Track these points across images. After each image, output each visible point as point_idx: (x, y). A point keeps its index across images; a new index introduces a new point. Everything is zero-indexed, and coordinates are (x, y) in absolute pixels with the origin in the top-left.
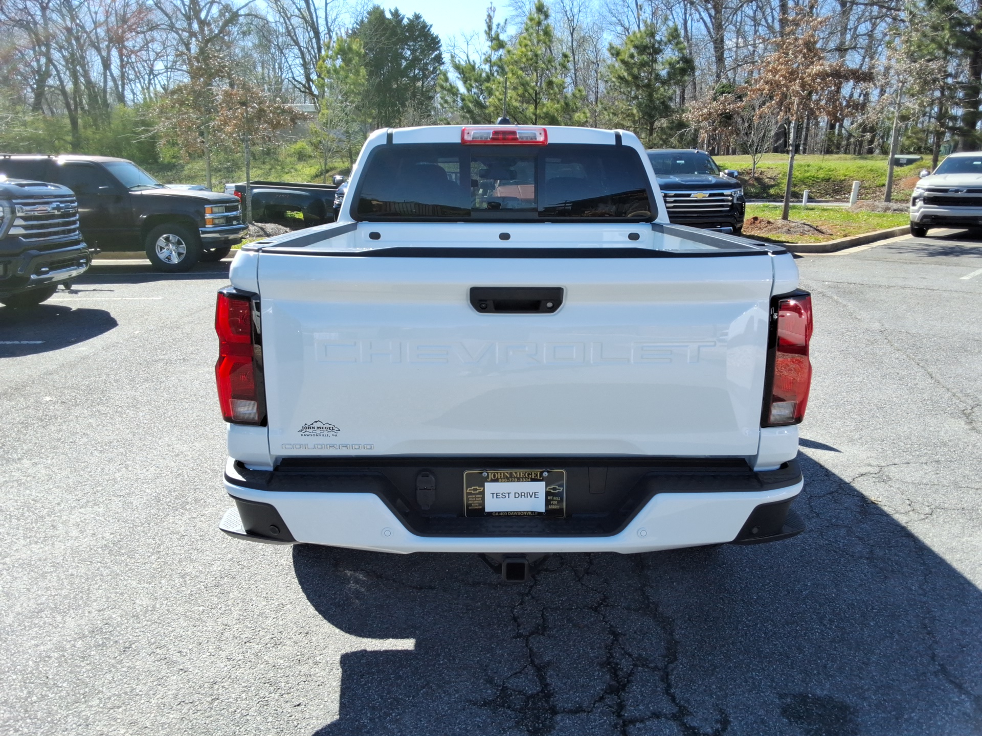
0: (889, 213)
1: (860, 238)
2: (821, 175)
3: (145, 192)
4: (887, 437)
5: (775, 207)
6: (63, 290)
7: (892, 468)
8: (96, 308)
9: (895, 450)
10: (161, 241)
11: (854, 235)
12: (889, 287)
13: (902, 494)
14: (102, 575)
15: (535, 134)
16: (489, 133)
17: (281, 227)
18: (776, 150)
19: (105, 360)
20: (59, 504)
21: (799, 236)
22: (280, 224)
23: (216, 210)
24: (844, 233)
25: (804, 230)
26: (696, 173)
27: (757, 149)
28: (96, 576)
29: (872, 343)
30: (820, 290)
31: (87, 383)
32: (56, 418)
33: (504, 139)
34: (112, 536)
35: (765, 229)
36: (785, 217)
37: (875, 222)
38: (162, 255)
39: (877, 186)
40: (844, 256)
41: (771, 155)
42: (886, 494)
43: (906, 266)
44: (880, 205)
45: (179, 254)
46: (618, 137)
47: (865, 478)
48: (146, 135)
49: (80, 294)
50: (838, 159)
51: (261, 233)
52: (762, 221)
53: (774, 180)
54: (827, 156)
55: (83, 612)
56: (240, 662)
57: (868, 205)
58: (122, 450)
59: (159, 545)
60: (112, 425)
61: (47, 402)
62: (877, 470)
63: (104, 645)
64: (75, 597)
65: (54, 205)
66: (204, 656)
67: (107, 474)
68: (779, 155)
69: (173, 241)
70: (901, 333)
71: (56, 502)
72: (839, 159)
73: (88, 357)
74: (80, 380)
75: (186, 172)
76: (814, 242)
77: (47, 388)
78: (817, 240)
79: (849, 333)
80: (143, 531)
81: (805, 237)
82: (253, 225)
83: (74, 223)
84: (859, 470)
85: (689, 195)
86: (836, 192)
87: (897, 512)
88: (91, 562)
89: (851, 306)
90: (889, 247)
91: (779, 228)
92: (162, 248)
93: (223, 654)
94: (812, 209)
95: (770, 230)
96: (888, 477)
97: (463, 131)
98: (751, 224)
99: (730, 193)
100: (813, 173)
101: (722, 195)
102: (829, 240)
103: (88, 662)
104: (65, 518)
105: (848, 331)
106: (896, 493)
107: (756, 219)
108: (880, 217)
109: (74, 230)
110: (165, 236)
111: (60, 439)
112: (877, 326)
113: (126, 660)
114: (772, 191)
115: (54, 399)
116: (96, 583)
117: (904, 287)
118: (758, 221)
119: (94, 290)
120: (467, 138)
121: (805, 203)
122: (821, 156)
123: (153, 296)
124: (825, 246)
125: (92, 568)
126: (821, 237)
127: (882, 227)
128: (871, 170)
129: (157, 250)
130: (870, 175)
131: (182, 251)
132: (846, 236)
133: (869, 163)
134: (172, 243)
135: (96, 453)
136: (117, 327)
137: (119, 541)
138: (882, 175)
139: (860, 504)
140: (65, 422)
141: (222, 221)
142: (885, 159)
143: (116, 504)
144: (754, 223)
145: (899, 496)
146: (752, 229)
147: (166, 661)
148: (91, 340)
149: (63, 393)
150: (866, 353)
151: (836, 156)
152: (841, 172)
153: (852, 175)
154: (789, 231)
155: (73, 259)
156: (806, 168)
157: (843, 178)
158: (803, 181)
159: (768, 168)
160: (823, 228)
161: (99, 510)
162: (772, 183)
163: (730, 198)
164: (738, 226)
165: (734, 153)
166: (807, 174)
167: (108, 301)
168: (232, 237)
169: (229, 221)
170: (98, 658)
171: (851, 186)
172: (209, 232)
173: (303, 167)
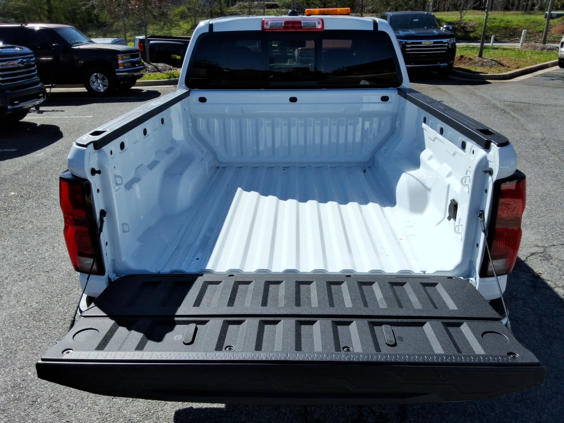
0: (545, 51)
1: (527, 69)
2: (502, 24)
3: (81, 47)
4: (548, 223)
5: (474, 48)
6: (34, 111)
7: (552, 248)
8: (52, 124)
9: (554, 233)
10: (93, 78)
11: (523, 67)
12: (546, 105)
13: (560, 270)
14: (26, 338)
15: (315, 23)
16: (282, 23)
17: (167, 65)
18: (474, 8)
19: (52, 163)
20: (7, 278)
21: (489, 68)
22: (166, 63)
23: (125, 57)
24: (516, 66)
25: (492, 64)
26: (425, 27)
27: (463, 8)
28: (22, 339)
29: (537, 149)
30: (502, 107)
31: (38, 181)
32: (15, 209)
33: (293, 28)
34: (37, 305)
35: (467, 64)
36: (480, 55)
37: (536, 57)
38: (94, 87)
39: (537, 32)
40: (517, 82)
41: (472, 11)
42: (549, 271)
43: (556, 90)
44: (539, 46)
45: (104, 86)
46: (375, 24)
47: (534, 257)
48: (85, 7)
49: (44, 113)
50: (512, 14)
51: (155, 70)
52: (466, 58)
53: (473, 28)
54: (506, 13)
55: (10, 370)
56: (107, 416)
57: (532, 46)
58: (52, 234)
59: (66, 313)
60: (49, 214)
61: (12, 196)
62: (542, 250)
63: (19, 399)
64: (6, 357)
65: (20, 60)
66: (84, 410)
67: (40, 254)
68: (476, 11)
69: (100, 78)
70: (555, 140)
71: (5, 276)
72: (514, 14)
73: (42, 161)
74: (34, 179)
75: (114, 28)
76: (498, 73)
77: (13, 185)
78: (500, 71)
79: (522, 141)
80: (57, 301)
81: (493, 69)
82: (151, 64)
83: (34, 71)
84: (531, 250)
85: (421, 43)
86: (511, 36)
87: (557, 286)
88: (21, 327)
89: (522, 120)
90: (545, 75)
91: (476, 63)
92: (94, 83)
93: (97, 408)
94: (497, 49)
95: (471, 64)
96: (549, 255)
97: (263, 22)
98: (459, 60)
99: (447, 41)
100: (496, 24)
101: (442, 42)
102: (507, 71)
103: (6, 415)
104: (9, 289)
105: (521, 139)
106: (555, 269)
107: (462, 57)
108: (539, 54)
109: (34, 76)
110: (95, 74)
111: (15, 225)
112: (539, 135)
113: (32, 413)
114: (472, 35)
115: (16, 193)
116: (21, 345)
117: (555, 106)
118: (463, 58)
119: (53, 111)
120: (266, 27)
121: (492, 44)
122: (502, 12)
123: (87, 115)
124: (505, 75)
125: (20, 331)
126: (502, 68)
127: (540, 61)
128: (534, 22)
129: (91, 83)
130: (532, 25)
131: (106, 84)
132: (518, 68)
133: (533, 17)
134: (99, 79)
135: (36, 236)
136: (63, 139)
137: (41, 309)
138: (540, 25)
139: (532, 279)
140: (20, 212)
141: (129, 64)
142: (542, 14)
143: (43, 278)
144: (461, 59)
145: (557, 272)
146: (460, 63)
147: (59, 413)
148: (46, 148)
149: (23, 189)
150: (533, 156)
151: (512, 12)
152: (515, 23)
153: (521, 24)
154: (482, 65)
155: (34, 94)
156: (493, 21)
157: (516, 27)
158: (491, 29)
159: (470, 20)
160: (504, 62)
161: (31, 283)
162: (472, 30)
163: (447, 45)
164: (451, 62)
165: (448, 10)
166: (494, 24)
167: (59, 119)
168: (136, 74)
169: (133, 64)
170: (13, 410)
171: (521, 32)
172: (121, 72)
173: (184, 23)
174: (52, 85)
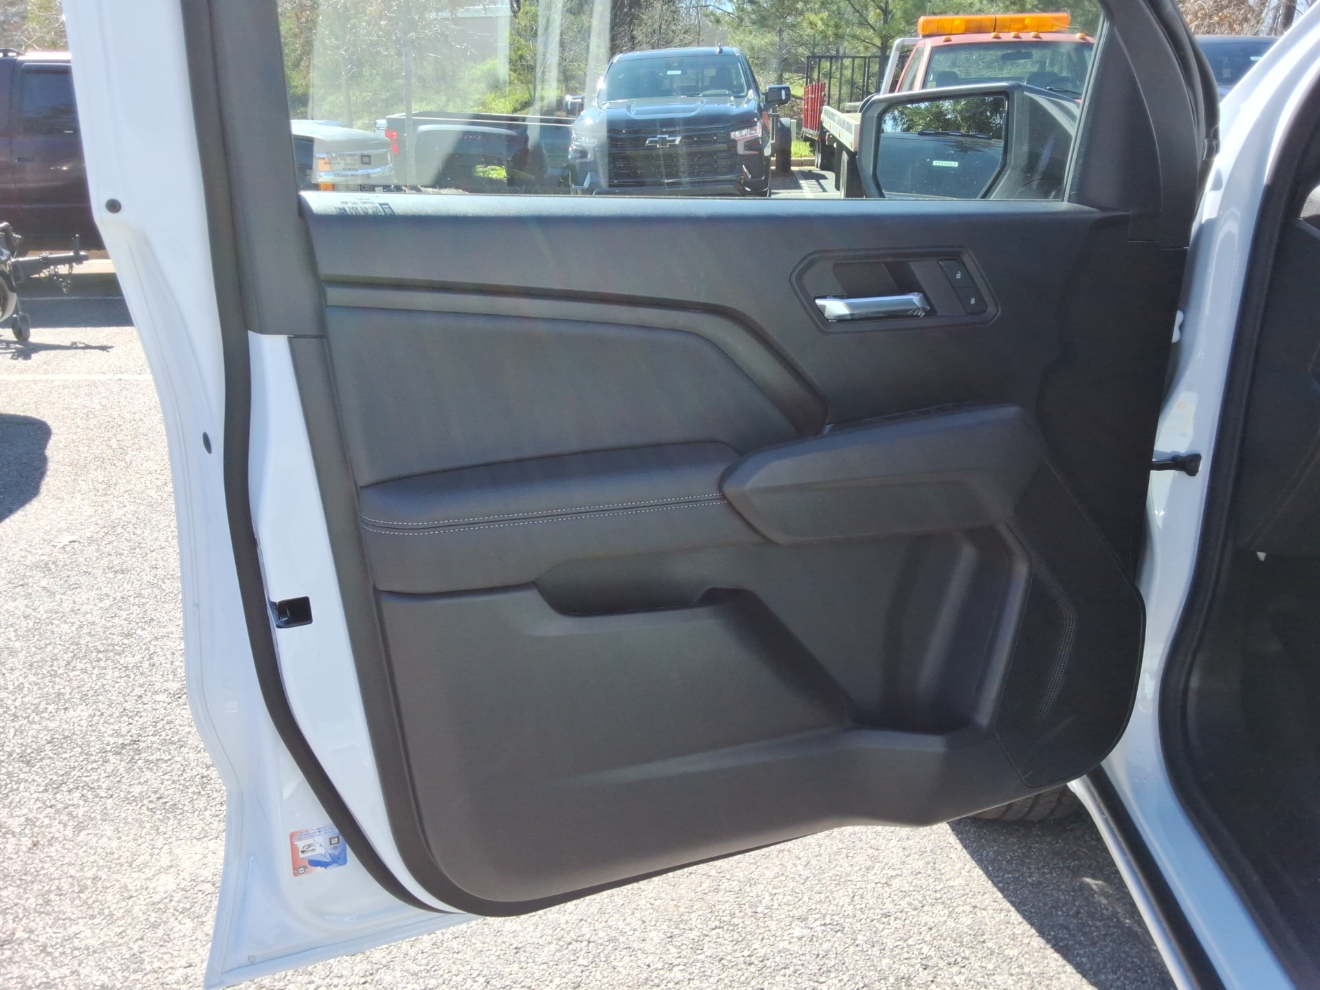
6: (9, 345)
23: (339, 162)
49: (33, 360)
167: (74, 389)
173: (495, 97)
174: (77, 253)
